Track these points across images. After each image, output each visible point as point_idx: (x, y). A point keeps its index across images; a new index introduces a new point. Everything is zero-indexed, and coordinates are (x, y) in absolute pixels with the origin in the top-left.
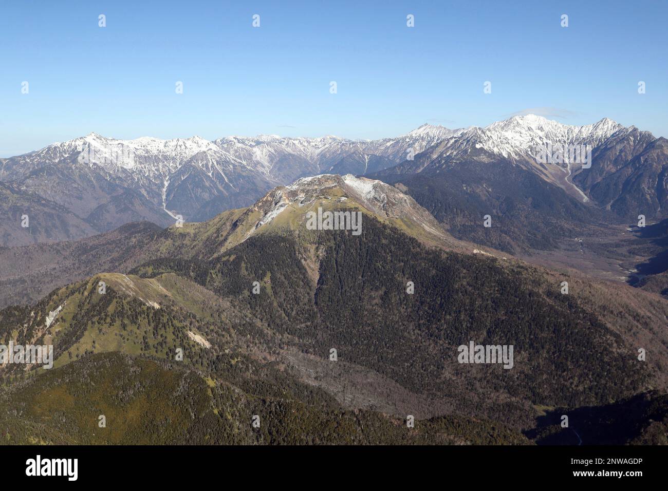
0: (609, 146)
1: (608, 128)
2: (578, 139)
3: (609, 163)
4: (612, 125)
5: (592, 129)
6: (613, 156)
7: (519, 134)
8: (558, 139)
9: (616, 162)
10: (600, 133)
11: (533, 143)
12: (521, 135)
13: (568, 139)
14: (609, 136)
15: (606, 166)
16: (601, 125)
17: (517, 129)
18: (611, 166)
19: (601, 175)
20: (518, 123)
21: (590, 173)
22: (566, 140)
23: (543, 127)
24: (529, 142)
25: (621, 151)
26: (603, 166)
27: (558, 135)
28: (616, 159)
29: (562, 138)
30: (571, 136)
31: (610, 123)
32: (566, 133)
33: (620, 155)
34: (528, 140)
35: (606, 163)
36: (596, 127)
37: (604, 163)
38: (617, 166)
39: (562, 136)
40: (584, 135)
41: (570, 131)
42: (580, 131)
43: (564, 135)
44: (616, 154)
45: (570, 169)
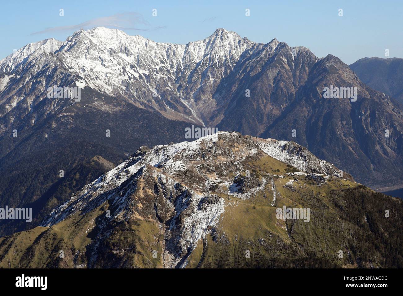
0: (252, 74)
1: (230, 44)
2: (189, 66)
3: (265, 101)
4: (235, 40)
5: (204, 48)
6: (267, 89)
7: (99, 62)
8: (158, 67)
9: (275, 97)
10: (221, 53)
11: (127, 76)
12: (104, 63)
13: (172, 66)
14: (237, 58)
15: (262, 107)
16: (218, 41)
17: (94, 53)
18: (270, 106)
19: (261, 122)
20: (91, 41)
21: (244, 120)
22: (169, 68)
23: (129, 48)
24: (120, 75)
25: (277, 81)
26: (259, 107)
27: (156, 60)
28: (273, 94)
29: (163, 65)
30: (175, 61)
31: (231, 37)
32: (166, 57)
33: (277, 87)
34: (118, 72)
35: (260, 101)
36: (211, 44)
37: (258, 101)
38: (279, 105)
39: (162, 62)
40: (196, 57)
41: (170, 52)
42: (187, 52)
43: (164, 60)
44: (270, 85)
45: (197, 116)
